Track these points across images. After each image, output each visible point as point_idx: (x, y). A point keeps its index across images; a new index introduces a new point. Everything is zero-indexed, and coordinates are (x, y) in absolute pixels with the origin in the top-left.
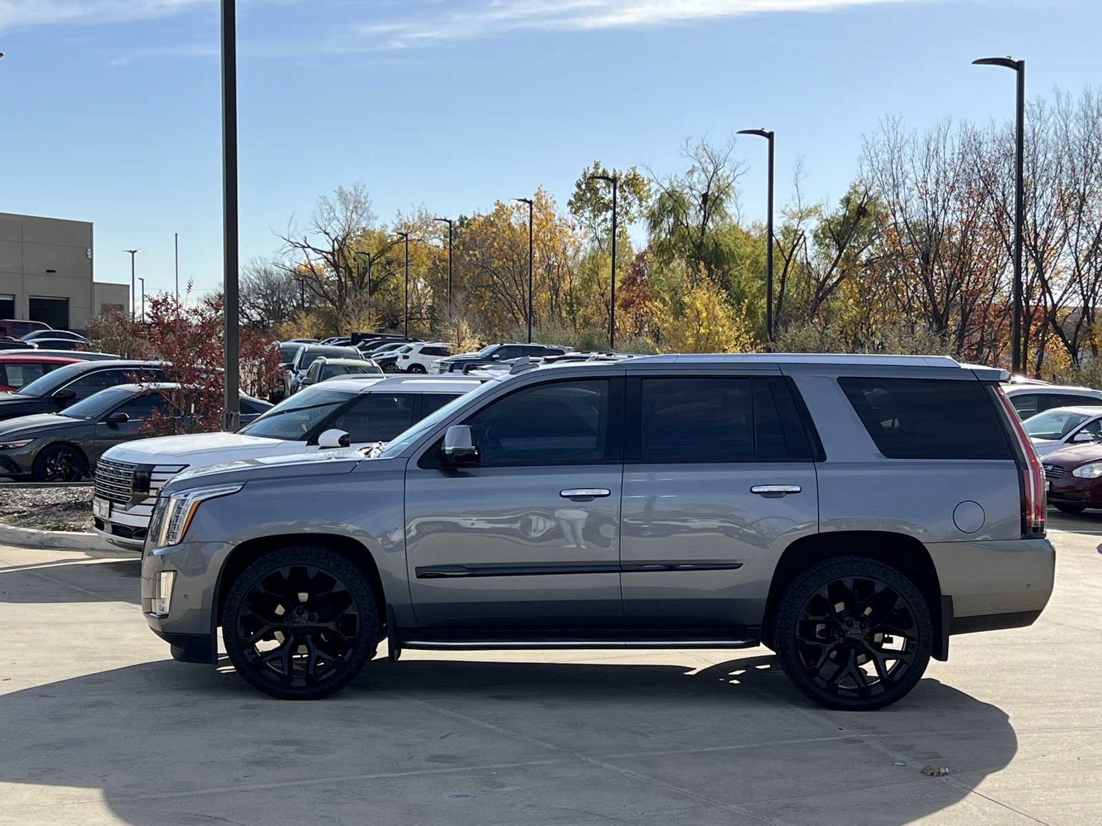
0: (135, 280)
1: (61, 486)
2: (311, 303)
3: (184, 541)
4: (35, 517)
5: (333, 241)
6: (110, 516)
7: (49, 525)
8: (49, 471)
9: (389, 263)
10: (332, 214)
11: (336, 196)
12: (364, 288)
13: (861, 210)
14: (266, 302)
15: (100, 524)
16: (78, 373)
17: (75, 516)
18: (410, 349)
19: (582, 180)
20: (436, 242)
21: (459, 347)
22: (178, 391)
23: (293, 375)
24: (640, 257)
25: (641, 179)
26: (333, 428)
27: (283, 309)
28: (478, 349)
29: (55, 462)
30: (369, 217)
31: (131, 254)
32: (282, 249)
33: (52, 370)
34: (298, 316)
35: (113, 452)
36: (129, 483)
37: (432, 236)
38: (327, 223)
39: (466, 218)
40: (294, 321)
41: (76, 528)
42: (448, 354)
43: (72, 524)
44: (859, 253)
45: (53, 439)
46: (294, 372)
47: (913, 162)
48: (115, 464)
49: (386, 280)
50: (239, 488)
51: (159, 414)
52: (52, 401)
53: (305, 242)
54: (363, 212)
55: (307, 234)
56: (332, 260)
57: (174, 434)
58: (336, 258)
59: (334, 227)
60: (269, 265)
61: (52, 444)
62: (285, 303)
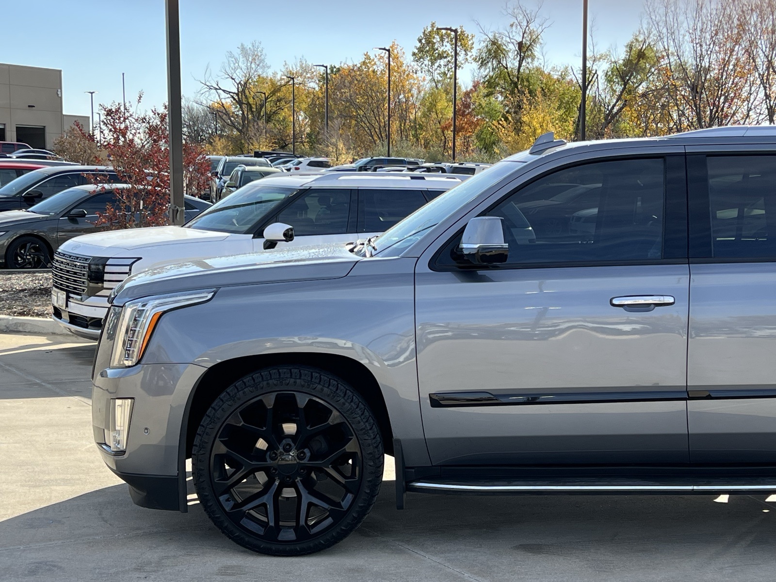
0: (94, 114)
1: (29, 272)
2: (222, 130)
3: (143, 362)
4: (3, 302)
5: (238, 85)
6: (67, 306)
7: (15, 310)
8: (19, 259)
9: (279, 100)
10: (237, 65)
11: (239, 51)
12: (261, 119)
13: (641, 53)
14: (190, 131)
15: (57, 313)
16: (44, 176)
17: (40, 301)
18: (300, 163)
19: (422, 36)
20: (312, 85)
21: (337, 160)
22: (128, 190)
23: (217, 181)
24: (467, 94)
25: (466, 35)
26: (276, 222)
27: (202, 135)
28: (351, 163)
29: (25, 251)
30: (264, 66)
31: (90, 94)
32: (201, 90)
33: (23, 174)
34: (213, 140)
35: (69, 245)
36: (84, 275)
37: (310, 80)
38: (233, 71)
39: (335, 67)
40: (211, 143)
41: (39, 313)
42: (329, 166)
43: (36, 309)
44: (637, 87)
45: (23, 232)
46: (218, 178)
47: (686, 14)
48: (70, 256)
49: (277, 113)
50: (210, 296)
51: (112, 210)
52: (23, 200)
53: (217, 85)
54: (260, 63)
55: (219, 79)
56: (237, 100)
57: (126, 228)
58: (240, 97)
59: (238, 74)
60: (191, 103)
61: (21, 236)
62: (203, 131)
